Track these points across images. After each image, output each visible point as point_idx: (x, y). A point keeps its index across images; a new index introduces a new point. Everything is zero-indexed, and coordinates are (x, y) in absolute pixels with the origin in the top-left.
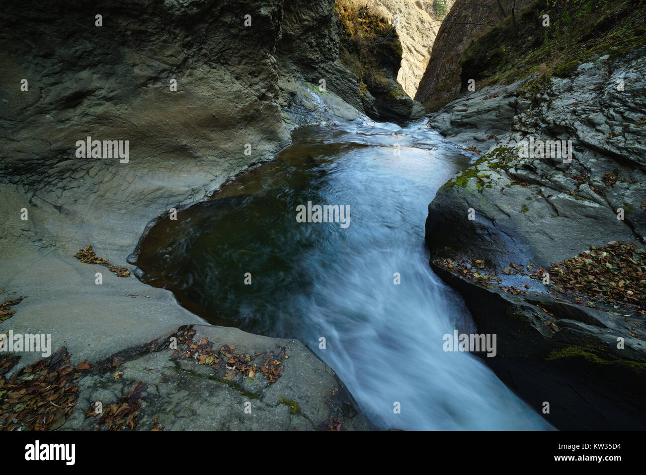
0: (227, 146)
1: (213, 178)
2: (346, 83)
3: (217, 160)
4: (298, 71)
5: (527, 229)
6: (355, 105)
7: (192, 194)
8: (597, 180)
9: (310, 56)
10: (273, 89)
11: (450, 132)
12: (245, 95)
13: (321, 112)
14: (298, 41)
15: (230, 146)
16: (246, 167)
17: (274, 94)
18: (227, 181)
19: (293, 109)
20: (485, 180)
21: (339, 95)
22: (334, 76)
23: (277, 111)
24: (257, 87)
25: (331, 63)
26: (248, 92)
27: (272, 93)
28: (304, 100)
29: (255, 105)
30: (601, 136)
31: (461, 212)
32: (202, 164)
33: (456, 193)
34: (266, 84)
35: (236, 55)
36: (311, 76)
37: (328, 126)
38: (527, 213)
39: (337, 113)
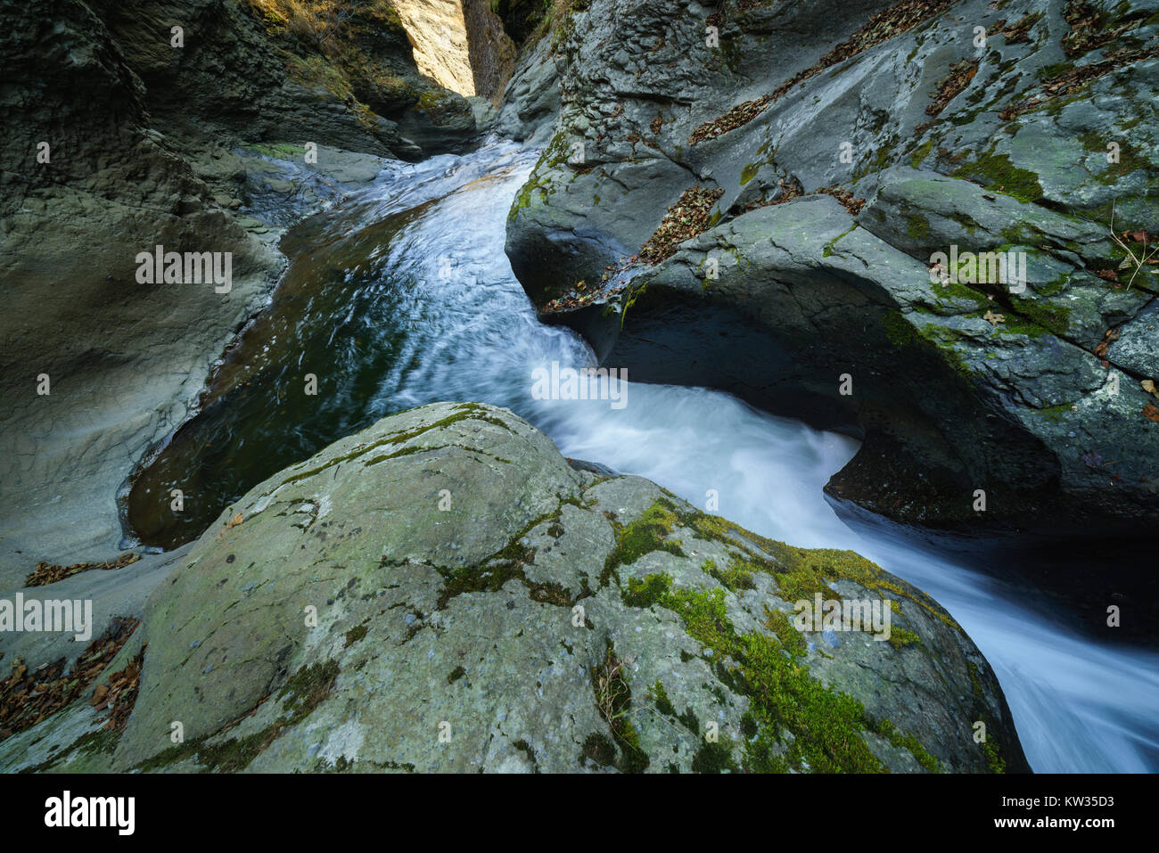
0: (171, 318)
1: (183, 378)
2: (329, 116)
3: (170, 347)
4: (223, 131)
5: (607, 221)
6: (368, 149)
7: (163, 416)
8: (647, 132)
9: (228, 94)
10: (191, 187)
11: (525, 133)
12: (145, 219)
13: (312, 188)
14: (185, 75)
15: (177, 316)
16: (231, 336)
17: (199, 195)
18: (212, 372)
19: (256, 205)
20: (547, 186)
21: (328, 144)
22: (299, 112)
23: (225, 222)
24: (159, 196)
25: (278, 90)
26: (147, 213)
27: (194, 195)
28: (267, 180)
29: (177, 227)
30: (632, 78)
31: (538, 238)
32: (146, 367)
33: (523, 218)
34: (173, 184)
35: (79, 157)
36: (254, 130)
37: (336, 207)
38: (600, 204)
39: (341, 177)
